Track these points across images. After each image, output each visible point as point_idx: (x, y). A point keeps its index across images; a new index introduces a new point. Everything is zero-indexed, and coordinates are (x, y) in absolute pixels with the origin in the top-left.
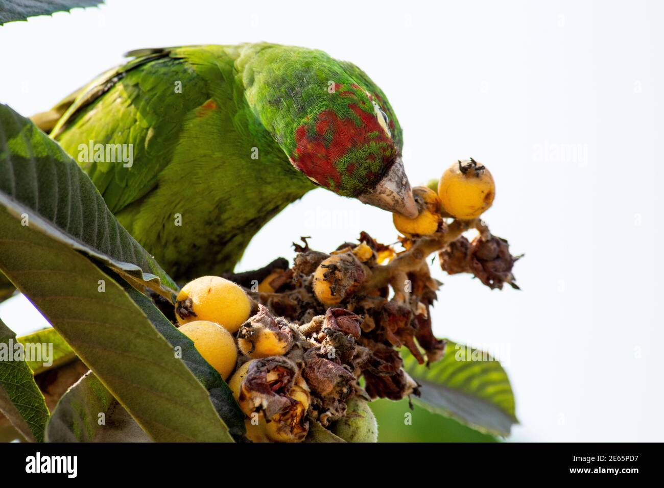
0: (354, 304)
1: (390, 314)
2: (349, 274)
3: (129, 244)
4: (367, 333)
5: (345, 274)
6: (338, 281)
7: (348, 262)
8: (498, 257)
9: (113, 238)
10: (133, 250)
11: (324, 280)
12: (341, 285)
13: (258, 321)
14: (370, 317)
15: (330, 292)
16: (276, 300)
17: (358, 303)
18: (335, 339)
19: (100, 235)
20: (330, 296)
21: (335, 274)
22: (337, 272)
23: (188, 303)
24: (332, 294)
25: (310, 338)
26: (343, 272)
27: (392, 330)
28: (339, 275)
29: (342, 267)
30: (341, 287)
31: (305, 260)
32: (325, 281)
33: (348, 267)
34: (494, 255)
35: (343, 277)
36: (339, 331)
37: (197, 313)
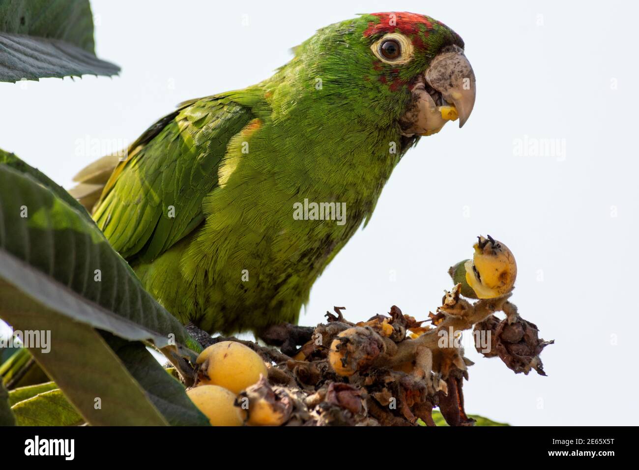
0: (374, 378)
1: (406, 389)
2: (361, 347)
3: (151, 308)
4: (384, 406)
5: (357, 347)
6: (349, 354)
7: (364, 335)
8: (522, 341)
9: (133, 302)
10: (155, 313)
11: (336, 351)
12: (352, 358)
13: (255, 391)
14: (389, 390)
15: (341, 364)
16: (301, 368)
17: (379, 376)
18: (330, 414)
19: (119, 300)
20: (342, 368)
21: (346, 346)
22: (349, 344)
23: (203, 367)
24: (343, 366)
25: (313, 410)
26: (355, 345)
27: (408, 405)
28: (350, 347)
29: (355, 340)
30: (353, 360)
31: (324, 331)
32: (337, 353)
33: (362, 340)
34: (518, 338)
35: (354, 350)
36: (336, 405)
37: (211, 377)
